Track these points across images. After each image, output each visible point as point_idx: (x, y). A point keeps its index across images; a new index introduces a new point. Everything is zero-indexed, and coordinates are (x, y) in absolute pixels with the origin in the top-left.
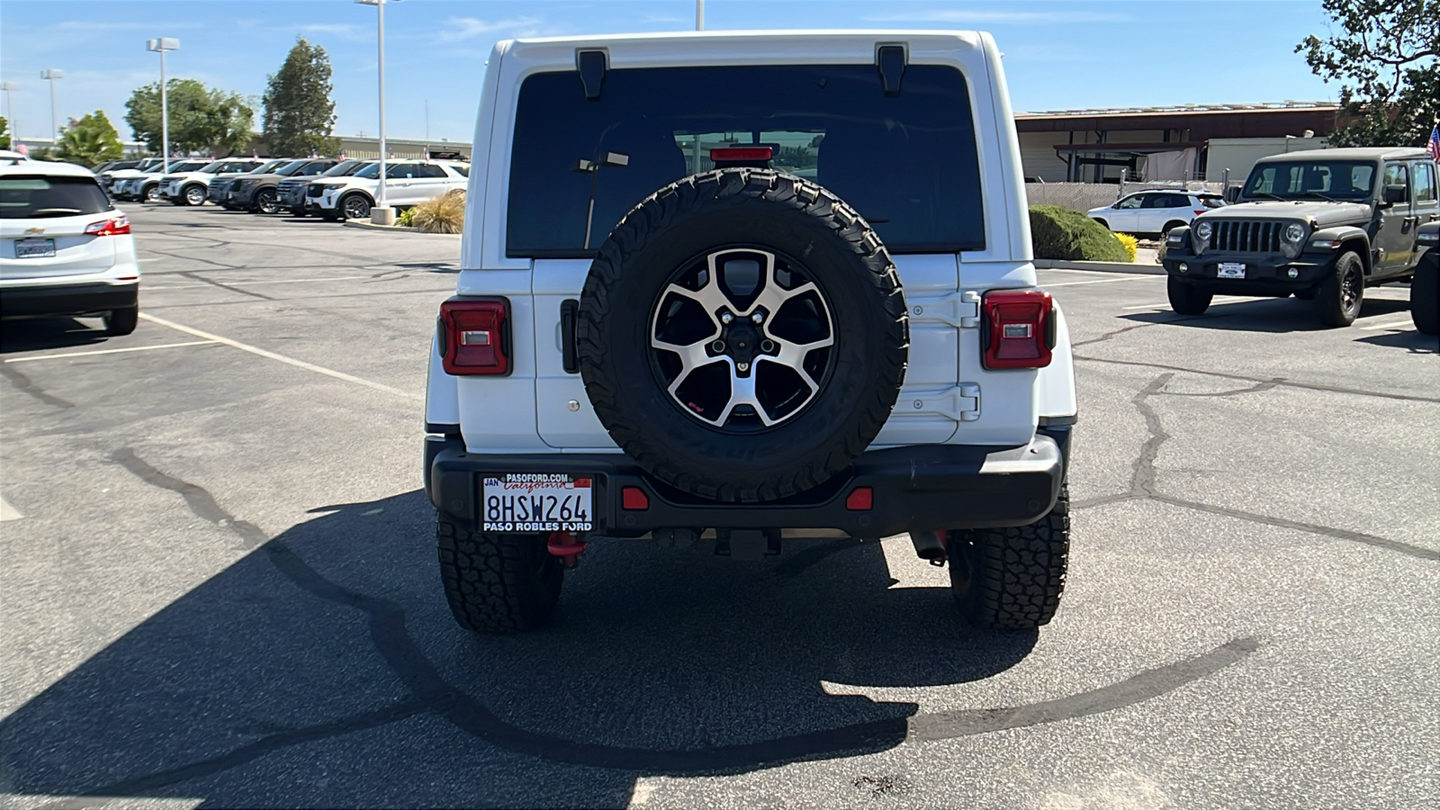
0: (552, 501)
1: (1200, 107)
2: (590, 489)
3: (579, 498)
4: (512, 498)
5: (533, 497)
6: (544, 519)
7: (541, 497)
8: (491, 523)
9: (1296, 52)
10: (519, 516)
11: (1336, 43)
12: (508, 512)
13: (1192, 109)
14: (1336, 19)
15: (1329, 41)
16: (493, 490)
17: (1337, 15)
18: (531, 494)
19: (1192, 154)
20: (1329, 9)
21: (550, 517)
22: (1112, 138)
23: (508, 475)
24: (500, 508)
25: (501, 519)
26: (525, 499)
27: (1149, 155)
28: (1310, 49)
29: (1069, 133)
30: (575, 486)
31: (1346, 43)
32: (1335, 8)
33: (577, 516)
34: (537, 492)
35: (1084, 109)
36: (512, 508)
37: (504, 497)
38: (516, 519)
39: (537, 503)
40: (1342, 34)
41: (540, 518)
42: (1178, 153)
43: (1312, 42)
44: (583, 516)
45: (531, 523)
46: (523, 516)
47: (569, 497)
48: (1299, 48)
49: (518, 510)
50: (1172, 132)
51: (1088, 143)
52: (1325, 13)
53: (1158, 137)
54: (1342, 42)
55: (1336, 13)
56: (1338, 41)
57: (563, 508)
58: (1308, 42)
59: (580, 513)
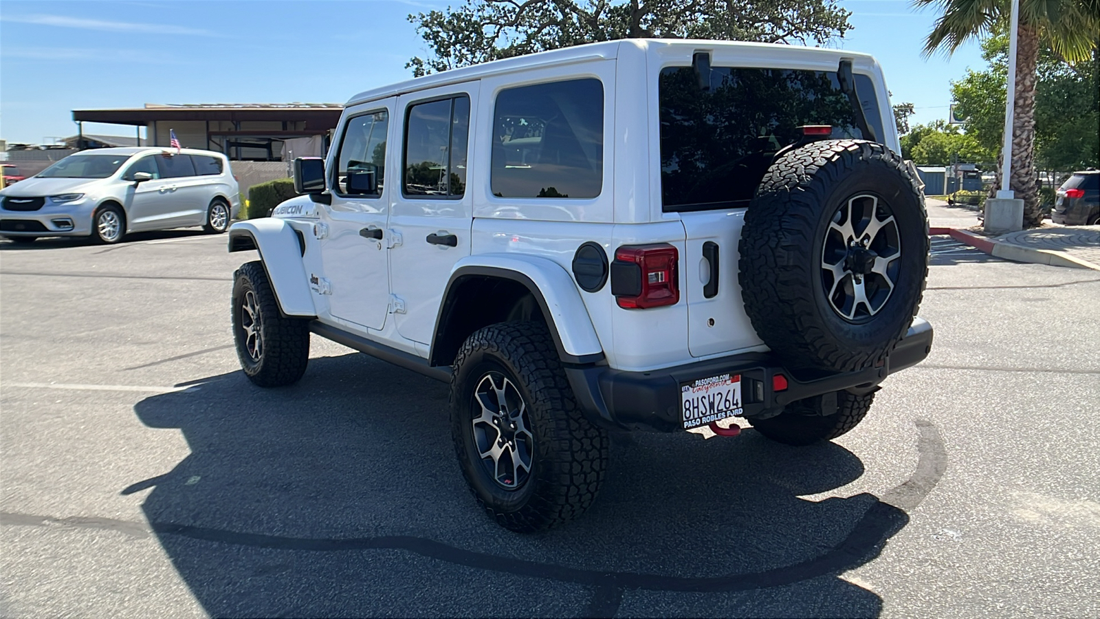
0: (720, 395)
1: (307, 105)
2: (739, 383)
3: (734, 390)
4: (698, 398)
5: (709, 396)
6: (716, 412)
7: (714, 395)
8: (688, 421)
9: (406, 68)
10: (702, 412)
11: (432, 64)
12: (696, 410)
13: (298, 106)
14: (432, 46)
15: (427, 62)
16: (688, 395)
17: (433, 44)
18: (708, 394)
19: (318, 140)
20: (427, 39)
21: (719, 409)
22: (245, 126)
23: (697, 381)
24: (691, 409)
25: (692, 417)
26: (705, 398)
27: (286, 140)
28: (415, 66)
29: (205, 122)
30: (732, 382)
31: (438, 64)
32: (430, 39)
33: (734, 404)
34: (711, 392)
35: (215, 104)
36: (697, 407)
37: (693, 399)
38: (701, 415)
39: (711, 400)
40: (436, 58)
41: (714, 411)
42: (307, 139)
43: (416, 62)
44: (737, 404)
45: (710, 415)
46: (704, 412)
47: (729, 391)
48: (408, 65)
49: (702, 408)
50: (288, 123)
51: (222, 130)
52: (424, 42)
53: (278, 126)
54: (435, 63)
55: (432, 42)
56: (433, 62)
57: (726, 400)
58: (413, 61)
59: (735, 402)
